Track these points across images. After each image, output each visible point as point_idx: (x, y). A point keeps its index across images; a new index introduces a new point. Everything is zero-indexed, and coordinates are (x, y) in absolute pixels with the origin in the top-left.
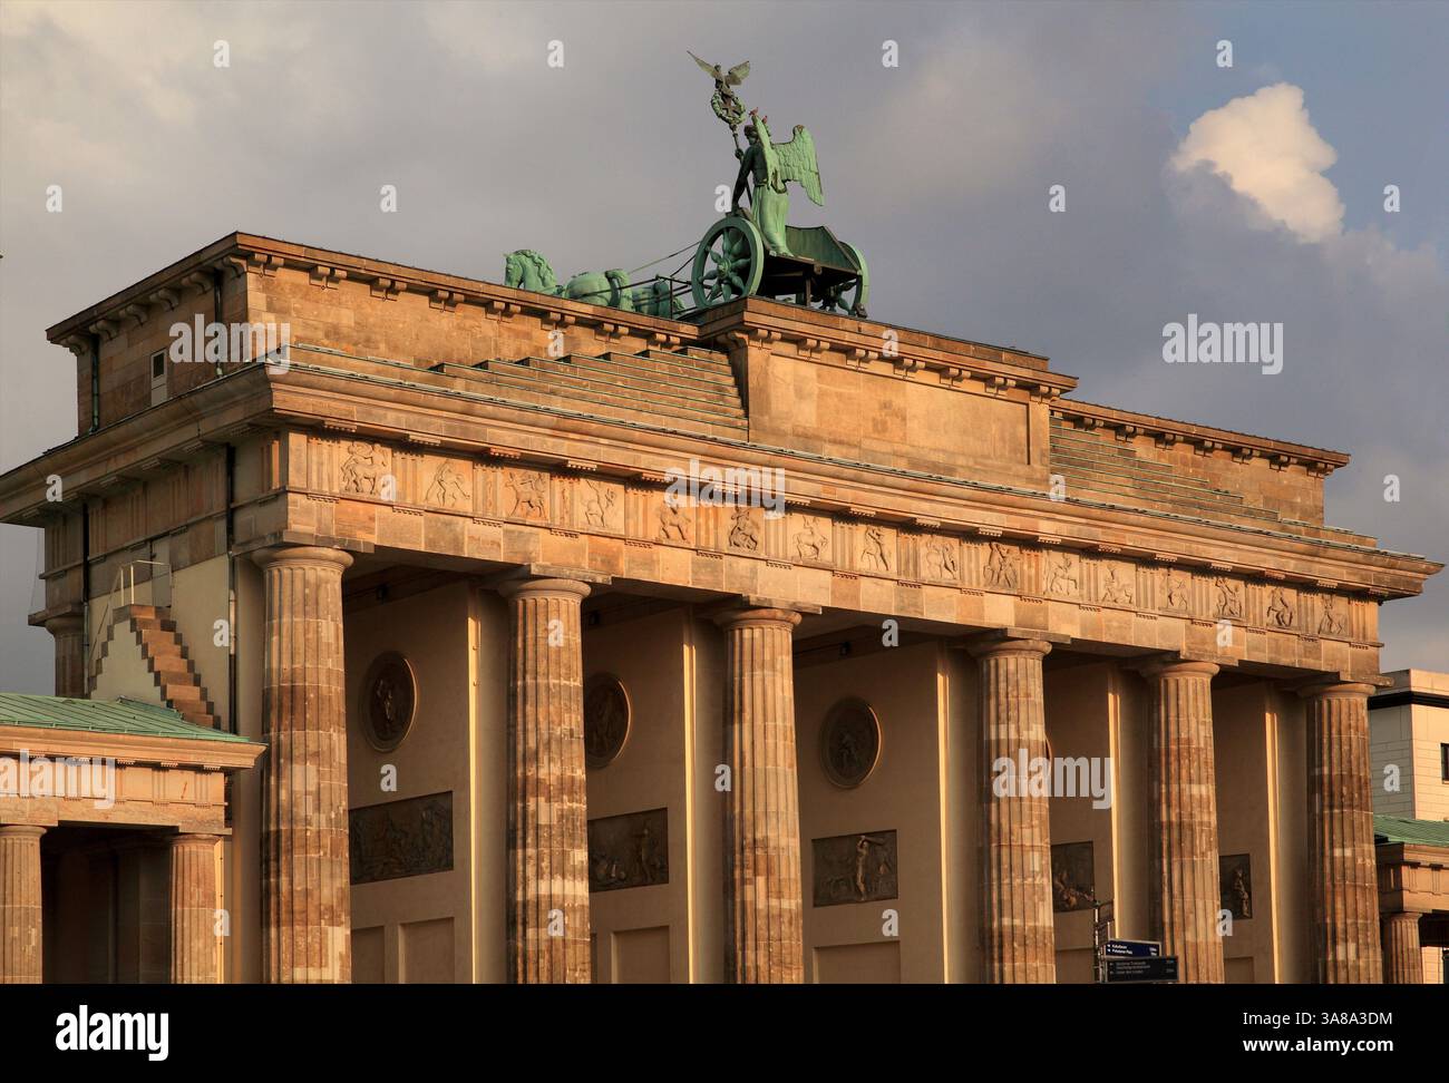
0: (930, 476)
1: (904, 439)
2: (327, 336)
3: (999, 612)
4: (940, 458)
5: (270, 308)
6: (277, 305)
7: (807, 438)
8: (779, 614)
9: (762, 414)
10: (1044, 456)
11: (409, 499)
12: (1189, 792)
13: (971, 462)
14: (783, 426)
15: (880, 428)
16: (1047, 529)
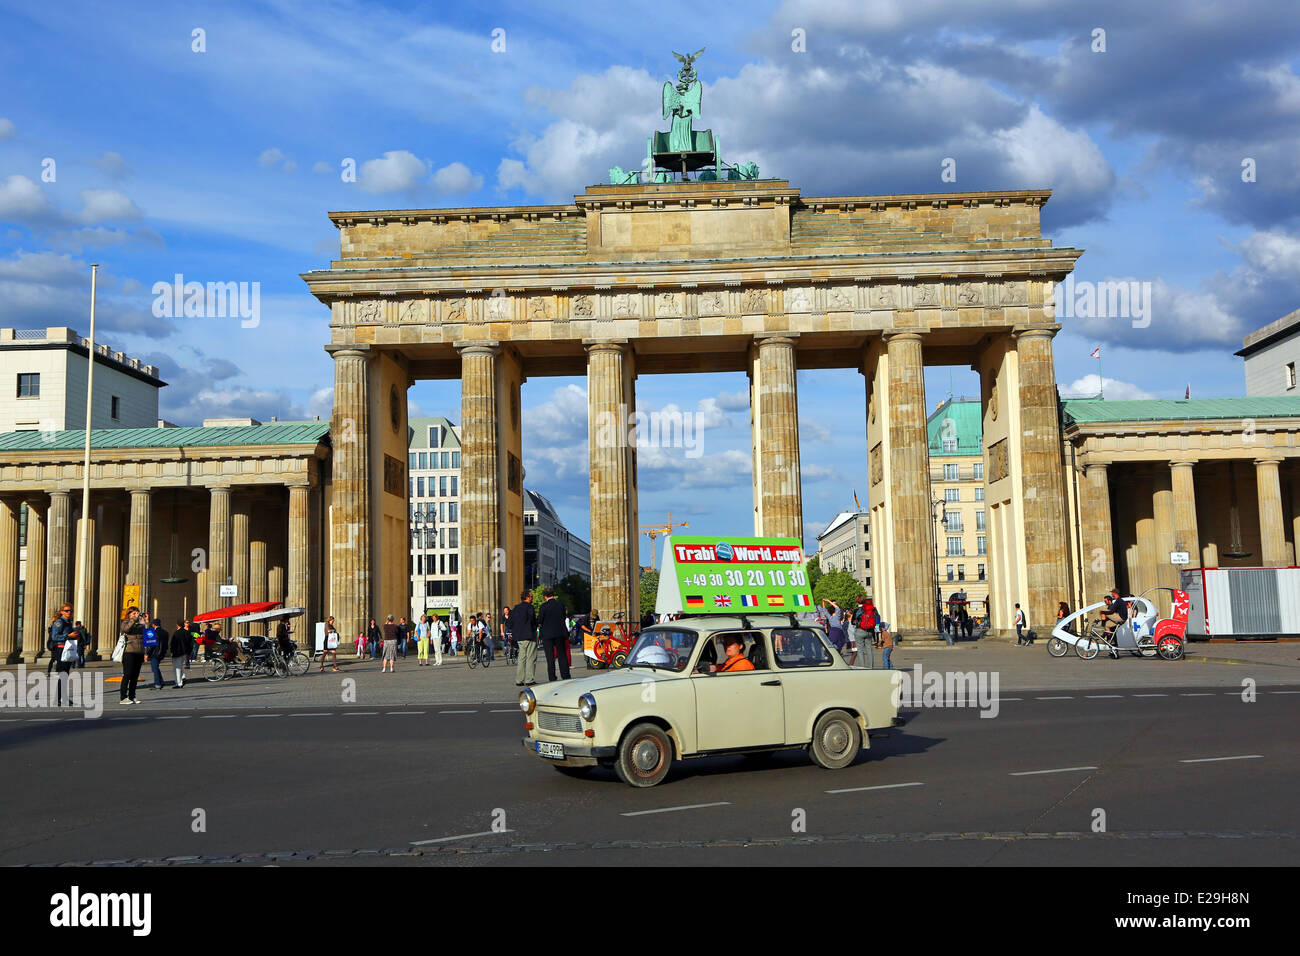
0: (715, 260)
1: (689, 243)
2: (379, 249)
3: (754, 325)
4: (712, 248)
5: (352, 242)
6: (355, 239)
7: (624, 252)
8: (602, 347)
9: (595, 245)
10: (786, 234)
11: (390, 321)
12: (899, 410)
13: (734, 247)
14: (608, 249)
15: (673, 238)
16: (770, 276)
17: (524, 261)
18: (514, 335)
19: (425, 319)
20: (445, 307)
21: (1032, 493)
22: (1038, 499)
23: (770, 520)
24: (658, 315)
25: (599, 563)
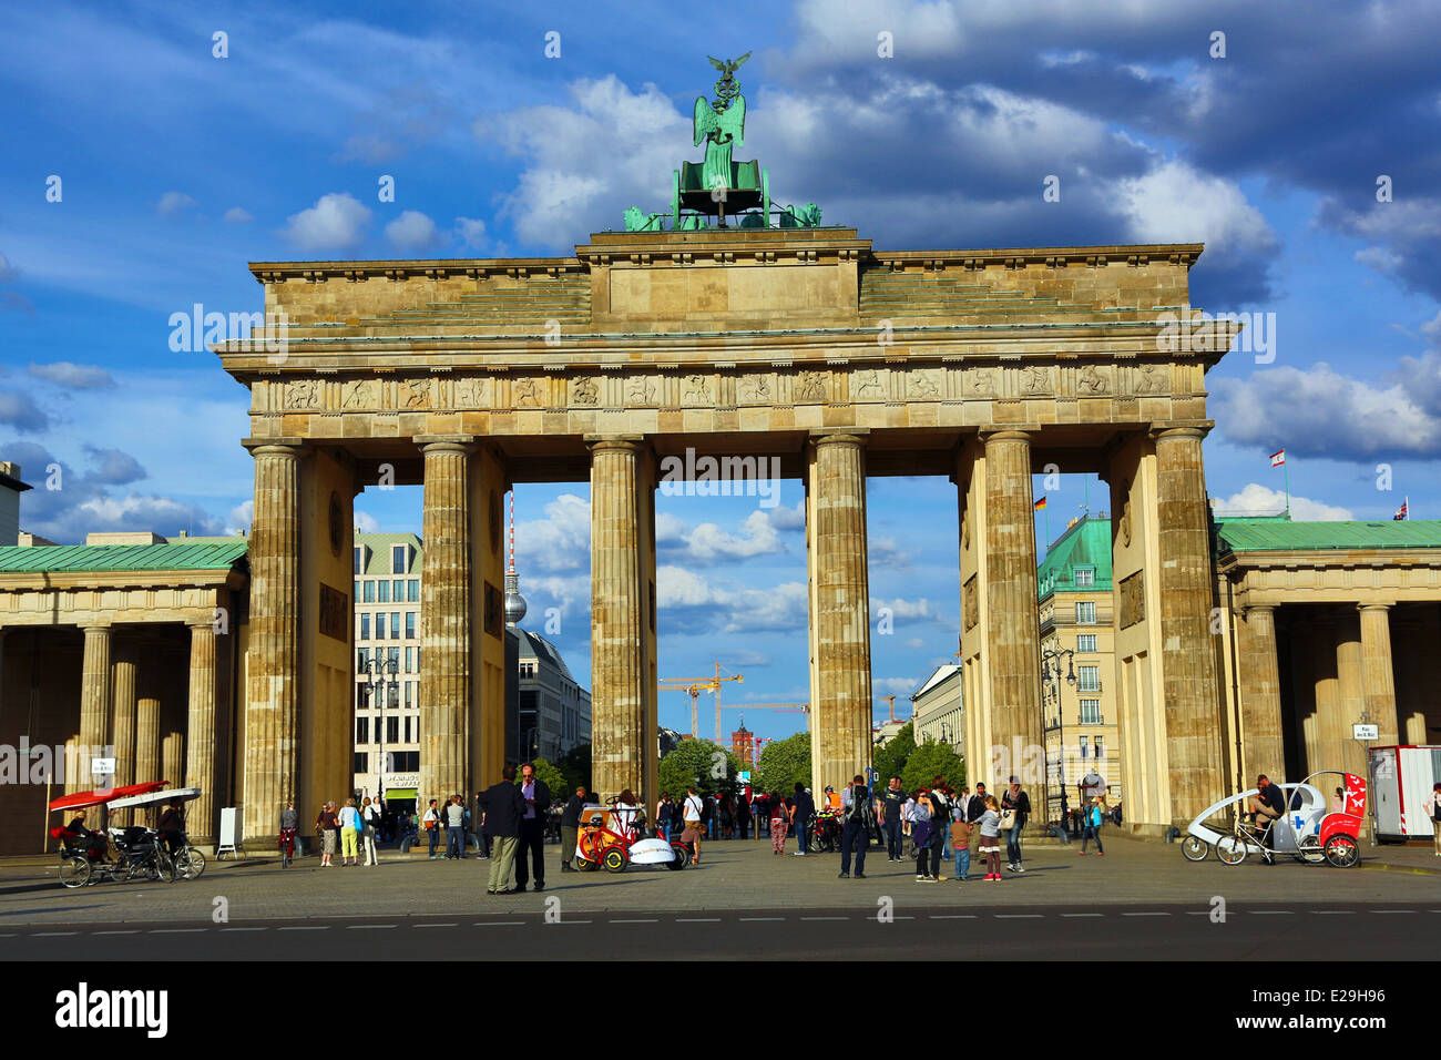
0: (759, 331)
1: (726, 309)
2: (317, 312)
3: (809, 419)
4: (756, 316)
5: (280, 302)
6: (284, 300)
7: (640, 321)
8: (609, 445)
9: (602, 310)
10: (852, 299)
11: (329, 408)
12: (1000, 531)
13: (784, 315)
14: (619, 317)
15: (704, 304)
16: (832, 355)
17: (508, 331)
18: (494, 428)
19: (375, 406)
20: (401, 391)
21: (1174, 643)
22: (1183, 652)
23: (829, 675)
24: (683, 403)
25: (602, 730)
